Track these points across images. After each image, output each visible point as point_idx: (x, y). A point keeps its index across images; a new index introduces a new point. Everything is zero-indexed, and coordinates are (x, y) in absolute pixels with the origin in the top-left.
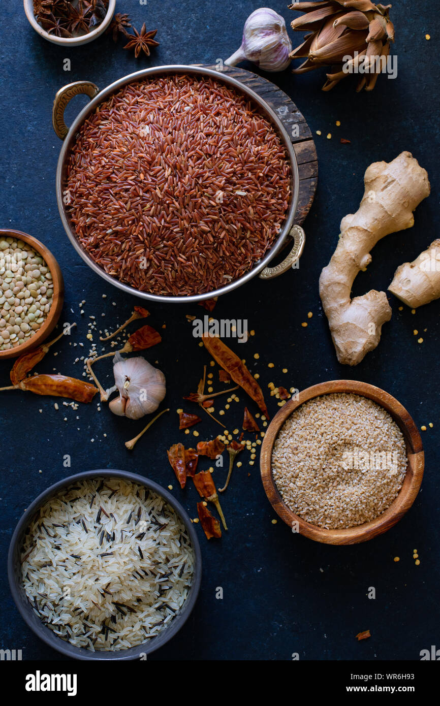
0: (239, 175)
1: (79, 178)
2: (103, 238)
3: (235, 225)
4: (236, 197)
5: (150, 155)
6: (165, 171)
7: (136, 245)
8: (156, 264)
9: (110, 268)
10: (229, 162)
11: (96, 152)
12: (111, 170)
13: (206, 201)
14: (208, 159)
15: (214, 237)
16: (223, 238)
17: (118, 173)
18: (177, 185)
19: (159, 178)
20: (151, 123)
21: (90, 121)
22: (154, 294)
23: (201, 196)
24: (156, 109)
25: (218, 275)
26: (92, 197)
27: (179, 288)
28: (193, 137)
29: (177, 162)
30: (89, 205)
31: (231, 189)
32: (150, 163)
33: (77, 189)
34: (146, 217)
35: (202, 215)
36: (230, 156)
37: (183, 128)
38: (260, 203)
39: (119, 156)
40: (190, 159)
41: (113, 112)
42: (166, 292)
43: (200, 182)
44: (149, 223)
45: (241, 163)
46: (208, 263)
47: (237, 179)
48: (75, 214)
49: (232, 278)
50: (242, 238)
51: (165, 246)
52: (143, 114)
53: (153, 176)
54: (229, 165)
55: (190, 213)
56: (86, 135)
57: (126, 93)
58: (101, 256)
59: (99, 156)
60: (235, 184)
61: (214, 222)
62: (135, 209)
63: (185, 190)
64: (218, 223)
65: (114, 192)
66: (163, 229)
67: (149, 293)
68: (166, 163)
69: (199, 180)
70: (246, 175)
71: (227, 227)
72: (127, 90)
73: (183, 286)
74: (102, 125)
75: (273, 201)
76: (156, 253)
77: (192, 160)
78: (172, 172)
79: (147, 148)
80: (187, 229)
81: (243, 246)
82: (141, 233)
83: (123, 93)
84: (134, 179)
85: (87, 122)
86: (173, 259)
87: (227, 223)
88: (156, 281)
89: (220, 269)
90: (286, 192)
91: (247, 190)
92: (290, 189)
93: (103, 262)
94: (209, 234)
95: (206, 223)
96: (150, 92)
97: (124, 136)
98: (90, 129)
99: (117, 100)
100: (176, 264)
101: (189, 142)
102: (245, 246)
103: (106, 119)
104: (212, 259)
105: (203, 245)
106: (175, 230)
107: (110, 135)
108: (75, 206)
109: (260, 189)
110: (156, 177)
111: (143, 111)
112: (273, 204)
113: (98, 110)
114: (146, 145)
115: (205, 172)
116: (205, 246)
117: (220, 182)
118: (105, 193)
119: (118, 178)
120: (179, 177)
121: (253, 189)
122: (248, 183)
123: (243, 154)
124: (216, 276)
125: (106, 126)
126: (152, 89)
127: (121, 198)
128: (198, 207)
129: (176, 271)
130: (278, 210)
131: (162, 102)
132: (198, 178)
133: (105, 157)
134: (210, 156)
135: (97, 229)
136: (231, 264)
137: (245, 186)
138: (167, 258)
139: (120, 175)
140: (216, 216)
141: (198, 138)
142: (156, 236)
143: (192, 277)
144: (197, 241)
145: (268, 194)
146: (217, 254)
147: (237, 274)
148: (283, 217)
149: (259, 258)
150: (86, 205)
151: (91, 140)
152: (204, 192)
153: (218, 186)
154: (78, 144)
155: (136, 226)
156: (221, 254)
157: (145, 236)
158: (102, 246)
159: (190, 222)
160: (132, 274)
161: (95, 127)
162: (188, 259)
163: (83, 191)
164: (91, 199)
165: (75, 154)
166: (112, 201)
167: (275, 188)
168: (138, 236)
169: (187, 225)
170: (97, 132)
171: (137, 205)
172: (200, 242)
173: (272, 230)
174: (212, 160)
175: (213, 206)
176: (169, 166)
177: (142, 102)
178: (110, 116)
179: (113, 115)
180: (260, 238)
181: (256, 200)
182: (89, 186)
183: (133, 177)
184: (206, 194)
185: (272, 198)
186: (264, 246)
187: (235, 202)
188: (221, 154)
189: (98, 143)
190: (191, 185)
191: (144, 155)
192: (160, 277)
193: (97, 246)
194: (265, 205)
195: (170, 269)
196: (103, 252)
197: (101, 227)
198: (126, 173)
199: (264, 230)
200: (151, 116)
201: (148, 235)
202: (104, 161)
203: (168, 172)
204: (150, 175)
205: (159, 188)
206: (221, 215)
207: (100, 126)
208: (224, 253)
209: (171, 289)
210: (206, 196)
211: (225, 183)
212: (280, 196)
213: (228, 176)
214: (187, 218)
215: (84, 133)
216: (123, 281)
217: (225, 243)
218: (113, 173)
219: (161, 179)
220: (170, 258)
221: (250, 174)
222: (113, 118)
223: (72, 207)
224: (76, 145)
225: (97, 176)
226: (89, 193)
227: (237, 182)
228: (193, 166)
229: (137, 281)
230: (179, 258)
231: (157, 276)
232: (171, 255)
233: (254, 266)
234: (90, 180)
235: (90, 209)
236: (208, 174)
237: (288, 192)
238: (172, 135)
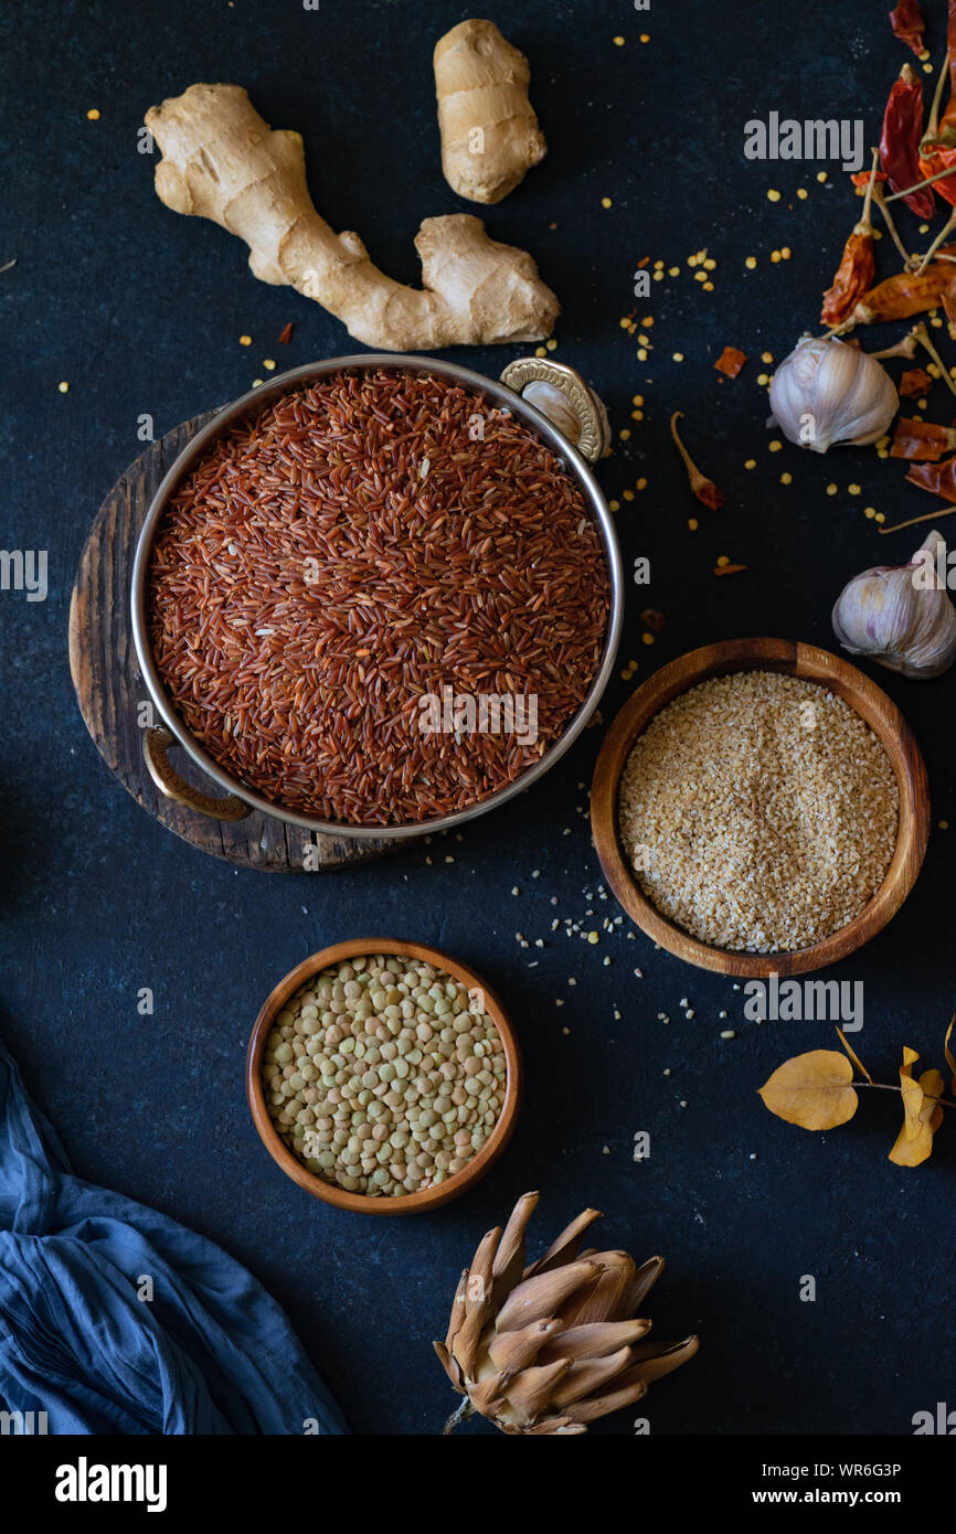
0: (389, 466)
1: (336, 788)
2: (468, 754)
3: (486, 490)
4: (432, 478)
5: (321, 631)
6: (360, 606)
7: (495, 688)
8: (539, 656)
9: (531, 753)
10: (360, 480)
11: (288, 746)
12: (337, 716)
13: (432, 535)
14: (347, 520)
15: (503, 535)
16: (509, 517)
17: (345, 703)
18: (392, 585)
19: (374, 619)
20: (251, 625)
21: (219, 754)
22: (596, 675)
23: (420, 543)
24: (223, 612)
25: (577, 545)
26: (381, 766)
27: (592, 624)
28: (297, 543)
29: (346, 578)
30: (397, 774)
31: (415, 486)
32: (340, 634)
33: (357, 796)
34: (445, 657)
35: (459, 547)
36: (347, 478)
37: (275, 561)
38: (446, 438)
39: (309, 697)
40: (344, 554)
41: (210, 703)
42: (596, 650)
43: (394, 539)
44: (458, 652)
45: (362, 461)
46: (551, 555)
47: (396, 471)
48: (406, 811)
49: (584, 520)
50: (513, 483)
51: (507, 630)
52: (228, 640)
53: (366, 632)
54: (367, 483)
55: (451, 569)
56: (248, 763)
57: (173, 671)
58: (504, 768)
59: (299, 741)
60: (406, 478)
61: (474, 526)
62: (423, 678)
63: (406, 571)
64: (478, 520)
65: (382, 714)
66: (473, 627)
67: (591, 685)
68: (343, 602)
69: (389, 542)
70: (388, 456)
71: (487, 505)
72: (167, 669)
73: (588, 613)
74: (232, 729)
75: (445, 414)
76: (518, 650)
77: (346, 550)
78: (364, 592)
79: (307, 635)
80: (482, 581)
81: (528, 485)
82: (475, 672)
83: (171, 678)
84: (366, 669)
85: (222, 760)
86: (535, 620)
87: (481, 504)
88: (570, 662)
89: (567, 538)
90: (429, 387)
91: (420, 457)
92: (424, 378)
93: (515, 766)
94: (497, 543)
95: (475, 542)
96: (182, 622)
97: (268, 684)
98: (236, 754)
99: (184, 692)
100: (544, 617)
101: (307, 552)
102: (528, 480)
103: (222, 719)
104: (545, 547)
105: (516, 558)
106: (480, 605)
107: (260, 713)
108: (392, 806)
109: (419, 433)
110: (369, 625)
111: (223, 638)
112: (451, 415)
113: (199, 734)
114: (298, 639)
115: (376, 528)
116: (518, 555)
117: (398, 503)
118: (380, 736)
119: (355, 703)
120: (379, 579)
121: (418, 446)
122: (406, 453)
123: (344, 454)
124: (578, 548)
125: (237, 720)
126: (176, 619)
127: (398, 702)
128: (441, 553)
129: (559, 619)
130: (464, 408)
131: (209, 599)
132: (385, 543)
133: (304, 727)
134: (342, 515)
135: (449, 766)
136: (558, 514)
137: (411, 460)
138: (531, 630)
139: (351, 696)
140: (463, 523)
141: (302, 533)
142: (486, 644)
143: (573, 593)
144: (508, 567)
145: (428, 420)
146: (538, 535)
147: (580, 508)
148: (479, 401)
149: (555, 460)
150: (396, 782)
151: (260, 756)
152: (415, 537)
153: (405, 509)
154: (263, 786)
155: (459, 679)
156: (539, 527)
157: (481, 665)
158: (484, 759)
159: (469, 573)
160: (549, 709)
161: (235, 744)
162: (539, 591)
163: (366, 782)
164: (385, 768)
165: (283, 795)
166: (399, 723)
167: (418, 407)
168: (479, 680)
169: (474, 580)
170: (247, 740)
171: (419, 671)
172: (509, 562)
173: (501, 425)
174: (351, 514)
175: (444, 523)
176: (351, 596)
177: (201, 642)
178: (217, 711)
179: (216, 704)
180: (514, 451)
181: (440, 445)
182: (358, 768)
183: (361, 670)
184: (419, 534)
185: (439, 415)
186: (532, 446)
187: (440, 481)
188: (341, 494)
189: (272, 740)
190: (397, 559)
191: (320, 643)
192: (565, 653)
193: (480, 772)
194: (451, 431)
195: (553, 629)
196: (496, 761)
197: (446, 752)
198: (349, 686)
199: (500, 439)
200: (238, 622)
201: (480, 658)
202: (314, 728)
203: (365, 600)
204: (363, 637)
205: (392, 621)
206: (463, 512)
207: (235, 733)
208: (537, 522)
209: (590, 638)
210: (423, 536)
211: (402, 494)
212: (436, 400)
213: (388, 485)
214: (460, 577)
215: (241, 769)
216: (559, 733)
217: (517, 516)
218: (342, 711)
219: (376, 616)
220: (531, 626)
221: (387, 448)
222: (222, 705)
223: (392, 815)
224: (264, 790)
225: (341, 747)
226: (372, 769)
227: (400, 473)
228: (359, 549)
229: (566, 701)
230: (534, 609)
231: (562, 659)
232: (527, 622)
233: (570, 470)
234: (345, 765)
235: (406, 772)
236: (380, 523)
237: (430, 383)
238: (289, 583)
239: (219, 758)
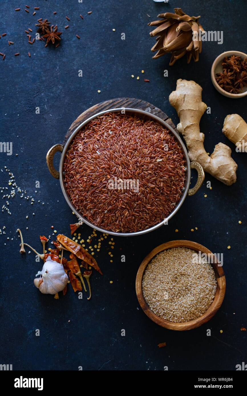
0: (154, 152)
1: (76, 193)
2: (104, 216)
3: (165, 177)
4: (159, 163)
5: (107, 164)
6: (118, 169)
7: (123, 211)
8: (137, 215)
9: (115, 229)
10: (146, 148)
11: (78, 176)
12: (91, 181)
13: (146, 172)
14: (136, 152)
15: (158, 188)
16: (163, 186)
17: (95, 181)
18: (128, 172)
19: (117, 174)
20: (98, 149)
21: (66, 163)
23: (142, 171)
24: (97, 141)
25: (168, 205)
27: (153, 221)
28: (123, 145)
29: (122, 161)
30: (89, 204)
31: (154, 161)
32: (109, 168)
33: (78, 199)
34: (121, 195)
35: (148, 181)
36: (145, 145)
37: (115, 143)
38: (170, 160)
39: (91, 172)
40: (127, 156)
41: (76, 153)
42: (148, 226)
43: (138, 165)
44: (124, 197)
45: (152, 146)
46: (162, 202)
48: (83, 212)
49: (175, 203)
50: (171, 182)
51: (137, 205)
52: (91, 146)
53: (114, 174)
54: (147, 150)
55: (142, 182)
56: (68, 171)
57: (77, 141)
58: (107, 226)
59: (81, 177)
60: (154, 158)
61: (155, 180)
62: (113, 194)
63: (134, 173)
64: (157, 180)
65: (99, 191)
67: (140, 231)
68: (116, 164)
69: (137, 164)
70: (157, 150)
71: (162, 180)
72: (77, 139)
73: (155, 219)
74: (74, 162)
75: (175, 156)
76: (135, 210)
77: (129, 156)
78: (122, 167)
79: (104, 162)
80: (144, 191)
81: (173, 185)
83: (75, 141)
84: (105, 180)
85: (65, 165)
86: (144, 209)
87: (161, 178)
88: (141, 223)
89: (168, 202)
91: (161, 158)
93: (110, 228)
94: (156, 188)
95: (151, 183)
96: (88, 135)
97: (88, 162)
98: (69, 167)
99: (74, 146)
100: (147, 210)
101: (122, 148)
102: (174, 184)
103: (74, 158)
104: (162, 199)
105: (155, 195)
106: (139, 194)
107: (81, 165)
108: (82, 208)
109: (167, 154)
112: (176, 158)
113: (67, 156)
114: (102, 160)
115: (138, 159)
116: (156, 195)
117: (148, 160)
118: (94, 194)
119: (96, 183)
120: (127, 168)
121: (163, 156)
122: (160, 154)
123: (150, 141)
124: (168, 206)
125: (76, 161)
126: (88, 133)
127: (104, 192)
128: (143, 177)
129: (149, 214)
130: (179, 160)
131: (97, 136)
132: (136, 163)
133: (84, 176)
134: (136, 150)
135: (99, 214)
136: (172, 196)
137: (159, 156)
138: (142, 210)
139: (97, 181)
140: (154, 177)
141: (125, 144)
142: (131, 203)
143: (157, 213)
145: (171, 154)
146: (163, 195)
147: (177, 200)
148: (183, 162)
149: (183, 187)
150: (87, 205)
151: (72, 172)
152: (143, 169)
153: (147, 162)
154: (66, 177)
155: (119, 202)
156: (166, 195)
157: (125, 204)
158: (106, 220)
159: (144, 187)
160: (127, 226)
161: (71, 165)
162: (152, 206)
163: (82, 199)
164: (88, 200)
165: (68, 183)
166: (99, 196)
167: (173, 150)
168: (122, 206)
169: (143, 189)
170: (73, 167)
171: (114, 192)
172: (153, 193)
173: (182, 170)
174: (138, 151)
175: (150, 173)
176: (119, 165)
177: (87, 141)
178: (75, 156)
179: (76, 154)
180: (178, 177)
181: (167, 160)
182: (83, 195)
183: (104, 179)
184: (144, 169)
185: (174, 155)
186: (182, 180)
187: (159, 166)
188: (140, 146)
189: (77, 172)
190: (134, 169)
191: (104, 166)
192: (142, 221)
193: (103, 222)
194: (172, 160)
195: (145, 214)
196: (107, 223)
197: (101, 211)
198: (99, 179)
199: (179, 172)
200: (97, 146)
201: (126, 203)
202: (85, 179)
203: (120, 168)
204: (112, 174)
205: (120, 178)
206: (156, 175)
207: (73, 163)
208: (167, 193)
209: (150, 223)
210: (144, 170)
211: (150, 159)
212: (177, 152)
213: (150, 155)
215: (66, 170)
216: (124, 232)
217: (164, 188)
218: (93, 182)
219: (119, 173)
220: (143, 209)
221: (158, 149)
222: (77, 156)
223: (80, 209)
225: (85, 188)
226: (86, 198)
227: (154, 156)
228: (131, 159)
229: (132, 228)
230: (147, 207)
231: (140, 221)
232: (143, 207)
233: (183, 192)
234: (82, 191)
236: (140, 159)
237: (179, 148)
238: (112, 150)
239: (65, 164)
